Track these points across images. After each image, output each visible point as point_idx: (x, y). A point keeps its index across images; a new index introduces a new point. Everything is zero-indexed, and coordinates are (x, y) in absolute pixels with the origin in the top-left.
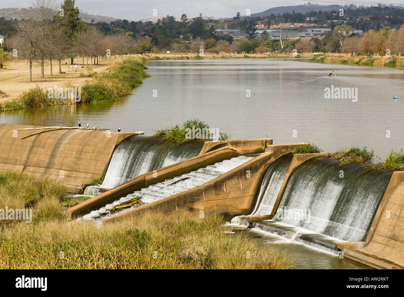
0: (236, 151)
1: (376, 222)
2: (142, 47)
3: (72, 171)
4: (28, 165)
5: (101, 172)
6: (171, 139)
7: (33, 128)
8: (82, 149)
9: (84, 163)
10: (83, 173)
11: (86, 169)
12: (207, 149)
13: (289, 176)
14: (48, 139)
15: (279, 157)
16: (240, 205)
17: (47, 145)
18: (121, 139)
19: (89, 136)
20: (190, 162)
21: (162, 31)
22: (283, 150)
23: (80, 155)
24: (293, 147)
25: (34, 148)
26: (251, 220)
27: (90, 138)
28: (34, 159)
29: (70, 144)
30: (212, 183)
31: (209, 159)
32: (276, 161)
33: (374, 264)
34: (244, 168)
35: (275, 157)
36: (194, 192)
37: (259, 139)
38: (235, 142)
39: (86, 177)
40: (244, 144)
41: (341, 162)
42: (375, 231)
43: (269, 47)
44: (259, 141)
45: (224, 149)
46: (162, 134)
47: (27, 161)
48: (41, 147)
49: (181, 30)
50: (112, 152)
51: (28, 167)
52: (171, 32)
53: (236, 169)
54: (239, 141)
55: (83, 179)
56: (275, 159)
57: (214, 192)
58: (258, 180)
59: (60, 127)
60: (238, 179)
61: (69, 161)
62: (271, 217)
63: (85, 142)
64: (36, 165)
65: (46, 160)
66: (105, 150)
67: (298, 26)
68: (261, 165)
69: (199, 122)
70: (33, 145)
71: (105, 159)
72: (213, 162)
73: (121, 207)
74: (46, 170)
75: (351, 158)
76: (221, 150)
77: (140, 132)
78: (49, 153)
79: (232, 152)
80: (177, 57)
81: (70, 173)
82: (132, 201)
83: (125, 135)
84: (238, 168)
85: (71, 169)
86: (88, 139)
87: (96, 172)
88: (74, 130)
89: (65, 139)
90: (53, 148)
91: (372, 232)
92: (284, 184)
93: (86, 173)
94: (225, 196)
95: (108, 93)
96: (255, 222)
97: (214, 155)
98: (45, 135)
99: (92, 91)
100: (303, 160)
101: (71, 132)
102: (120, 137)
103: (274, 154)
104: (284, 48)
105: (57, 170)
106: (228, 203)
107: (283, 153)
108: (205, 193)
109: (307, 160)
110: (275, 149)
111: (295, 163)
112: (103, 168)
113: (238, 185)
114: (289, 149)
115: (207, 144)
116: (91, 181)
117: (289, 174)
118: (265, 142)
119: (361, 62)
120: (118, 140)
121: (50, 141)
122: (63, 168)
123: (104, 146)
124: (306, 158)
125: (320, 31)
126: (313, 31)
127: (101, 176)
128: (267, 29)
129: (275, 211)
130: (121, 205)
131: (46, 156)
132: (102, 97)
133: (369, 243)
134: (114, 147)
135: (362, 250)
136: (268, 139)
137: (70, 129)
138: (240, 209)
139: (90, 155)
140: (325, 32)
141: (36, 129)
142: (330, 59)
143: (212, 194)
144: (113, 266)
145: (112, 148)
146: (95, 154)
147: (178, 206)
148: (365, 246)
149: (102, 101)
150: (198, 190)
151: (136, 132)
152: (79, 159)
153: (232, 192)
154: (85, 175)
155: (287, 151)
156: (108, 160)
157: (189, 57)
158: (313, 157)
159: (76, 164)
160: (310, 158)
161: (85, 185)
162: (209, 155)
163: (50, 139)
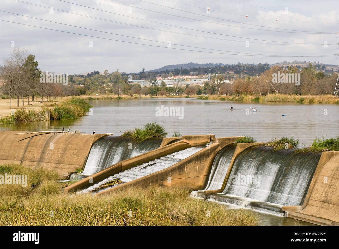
0: (189, 144)
1: (311, 191)
2: (79, 91)
3: (59, 164)
4: (24, 160)
5: (82, 163)
6: (135, 137)
7: (27, 133)
8: (67, 147)
9: (68, 157)
10: (68, 164)
11: (70, 162)
12: (166, 143)
13: (234, 160)
14: (39, 140)
15: (224, 146)
16: (197, 183)
17: (38, 145)
18: (97, 139)
19: (71, 138)
20: (155, 152)
21: (91, 81)
22: (227, 142)
23: (65, 151)
24: (234, 139)
25: (29, 148)
26: (207, 193)
27: (72, 139)
28: (29, 155)
29: (56, 144)
30: (177, 166)
31: (169, 150)
32: (222, 149)
33: (315, 222)
34: (199, 155)
35: (221, 147)
36: (163, 172)
37: (205, 135)
38: (188, 137)
39: (70, 168)
40: (195, 138)
41: (275, 148)
42: (310, 197)
43: (167, 91)
44: (206, 136)
45: (180, 143)
46: (128, 134)
47: (23, 158)
48: (34, 147)
49: (104, 81)
50: (90, 148)
51: (24, 162)
52: (97, 82)
53: (194, 155)
54: (191, 136)
55: (68, 169)
56: (221, 148)
57: (178, 172)
58: (209, 164)
59: (48, 132)
60: (195, 162)
61: (56, 156)
62: (221, 191)
63: (68, 142)
64: (31, 160)
65: (38, 156)
66: (85, 147)
67: (185, 78)
68: (211, 152)
69: (156, 125)
70: (28, 145)
71: (85, 154)
72: (171, 152)
73: (105, 185)
74: (38, 163)
75: (282, 145)
76: (178, 143)
77: (110, 134)
78: (40, 151)
79: (186, 144)
80: (104, 98)
81: (57, 165)
82: (113, 181)
83: (100, 135)
84: (195, 155)
85: (58, 162)
86: (70, 140)
87: (78, 163)
88: (59, 133)
89: (53, 140)
90: (43, 147)
91: (308, 198)
92: (231, 166)
93: (70, 164)
94: (186, 176)
95: (72, 113)
96: (210, 195)
97: (172, 147)
98: (36, 138)
99: (61, 112)
100: (244, 148)
101: (57, 135)
102: (96, 137)
103: (220, 144)
104: (177, 91)
105: (47, 163)
106: (188, 181)
107: (227, 143)
108: (172, 173)
109: (247, 147)
110: (221, 141)
111: (238, 150)
112: (83, 161)
113: (196, 168)
114: (231, 141)
115: (165, 140)
116: (75, 170)
117: (234, 158)
118: (210, 137)
119: (235, 99)
120: (94, 139)
121: (40, 142)
122: (52, 161)
123: (83, 144)
124: (246, 146)
125: (200, 81)
126: (195, 81)
127: (82, 166)
128: (164, 80)
129: (224, 186)
130: (105, 184)
131: (38, 153)
132: (68, 115)
133: (306, 206)
134: (91, 145)
135: (301, 212)
136: (212, 135)
137: (56, 133)
138: (197, 185)
139: (72, 151)
140: (204, 82)
141: (30, 133)
142: (212, 98)
143: (177, 174)
144: (121, 223)
145: (90, 145)
146: (77, 150)
147: (152, 183)
148: (303, 209)
149: (69, 119)
150: (166, 171)
151: (108, 134)
152: (64, 155)
153: (191, 173)
154: (69, 166)
155: (230, 142)
156: (87, 154)
157: (113, 98)
158: (251, 145)
159: (62, 158)
160: (249, 146)
161: (70, 173)
162: (169, 146)
163: (40, 140)
